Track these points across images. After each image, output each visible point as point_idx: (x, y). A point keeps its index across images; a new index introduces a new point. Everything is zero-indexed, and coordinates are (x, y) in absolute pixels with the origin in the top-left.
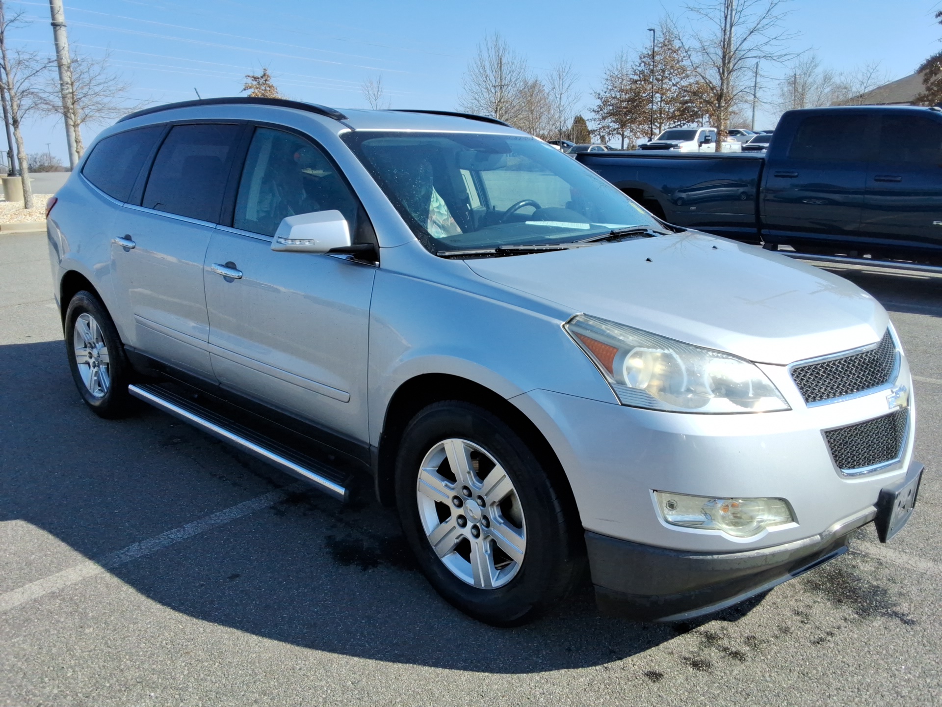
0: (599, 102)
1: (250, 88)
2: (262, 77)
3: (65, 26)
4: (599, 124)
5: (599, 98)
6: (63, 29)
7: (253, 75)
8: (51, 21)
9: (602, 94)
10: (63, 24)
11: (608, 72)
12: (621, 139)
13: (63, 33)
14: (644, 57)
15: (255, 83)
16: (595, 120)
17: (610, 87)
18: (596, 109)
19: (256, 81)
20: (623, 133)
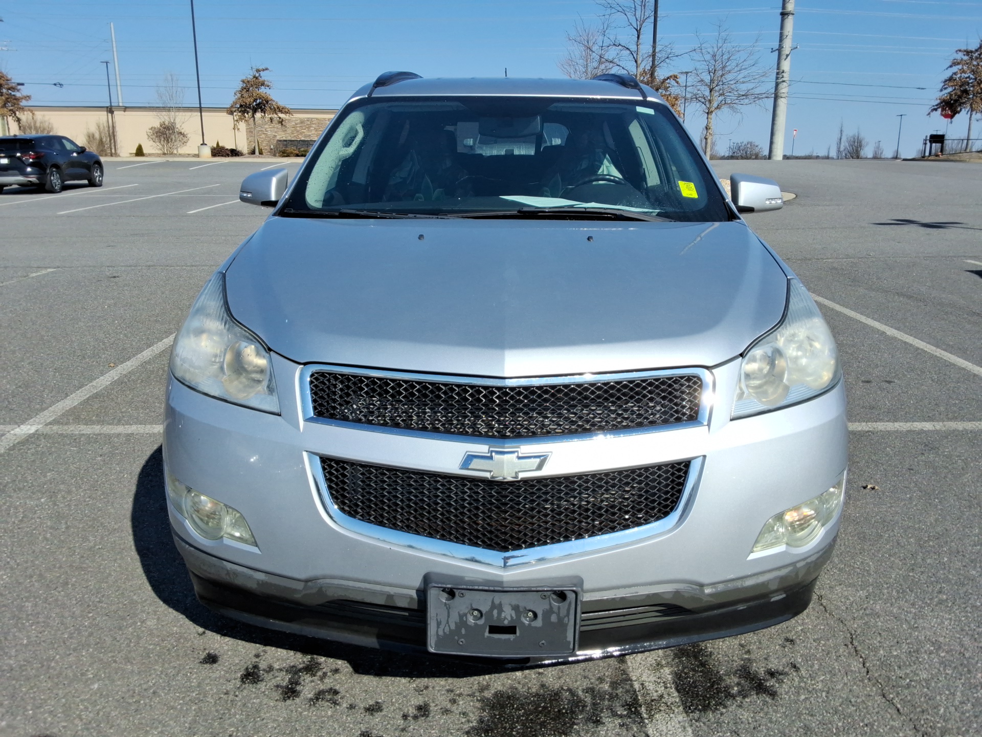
1: (958, 64)
2: (977, 51)
3: (793, 14)
6: (790, 17)
7: (965, 49)
8: (780, 11)
10: (792, 12)
13: (790, 22)
15: (966, 58)
19: (968, 55)
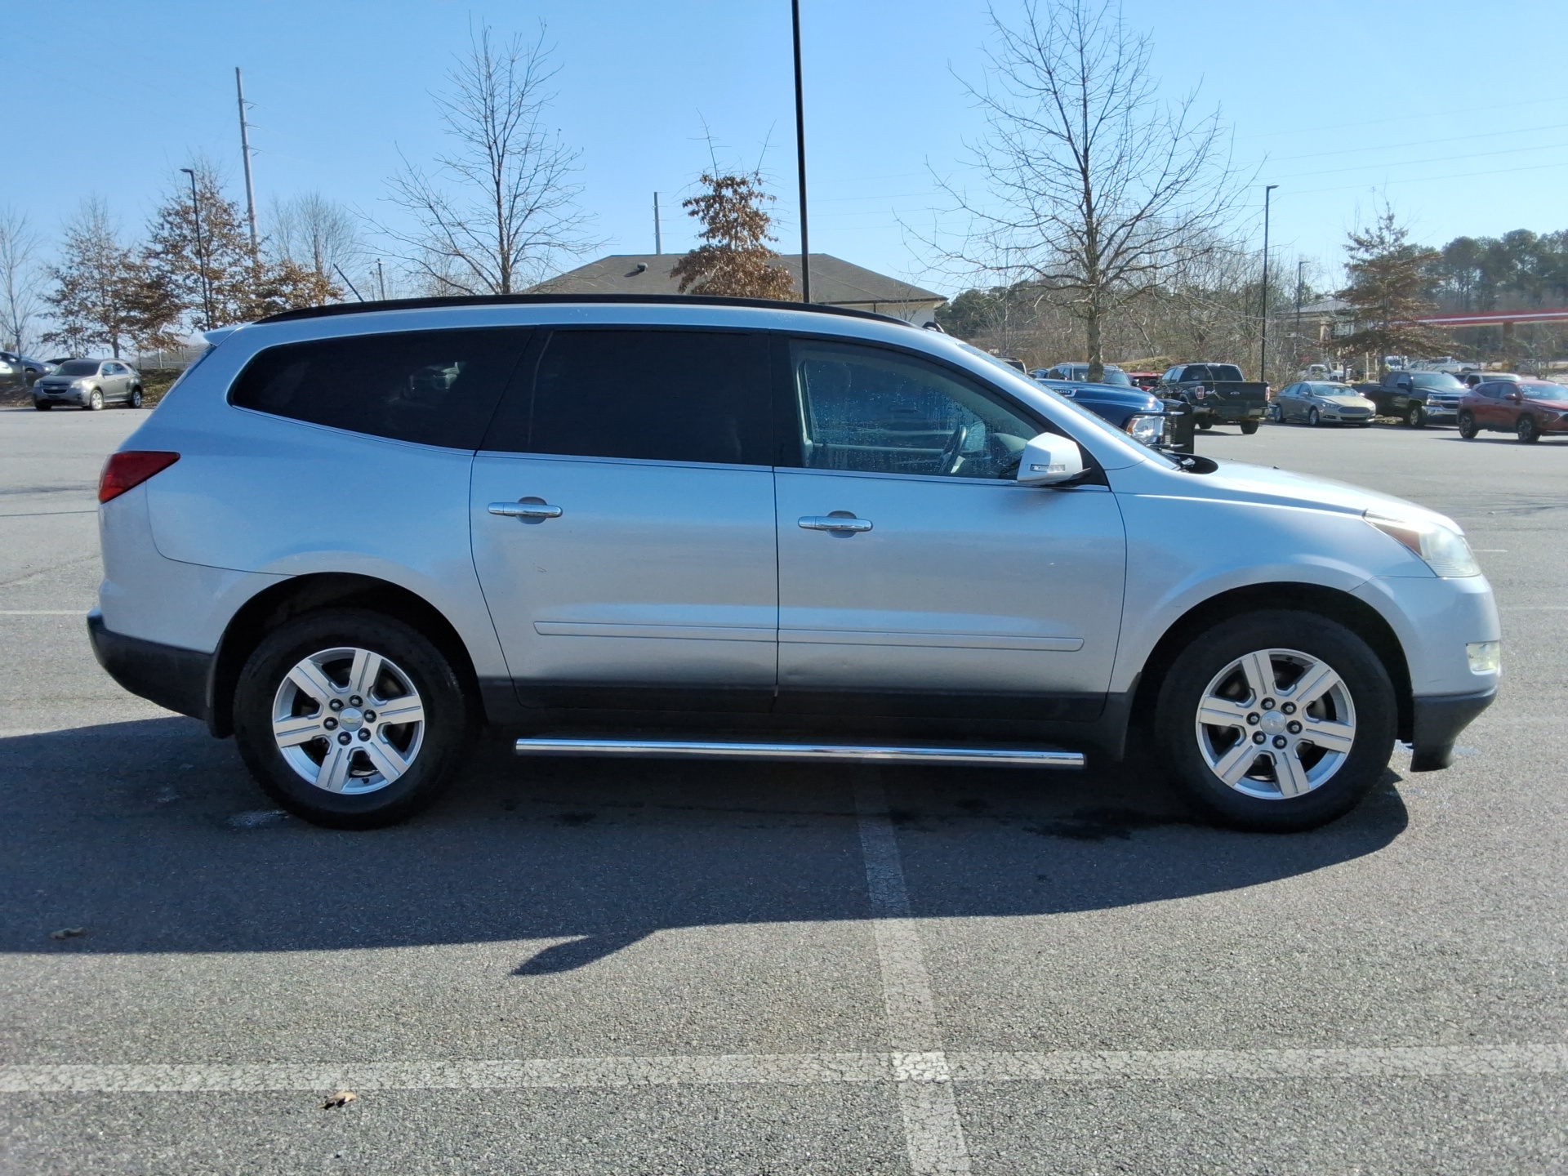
0: (58, 285)
4: (64, 324)
5: (57, 277)
9: (63, 270)
11: (71, 233)
12: (112, 350)
14: (170, 214)
16: (53, 315)
17: (77, 260)
18: (54, 295)
20: (115, 340)
